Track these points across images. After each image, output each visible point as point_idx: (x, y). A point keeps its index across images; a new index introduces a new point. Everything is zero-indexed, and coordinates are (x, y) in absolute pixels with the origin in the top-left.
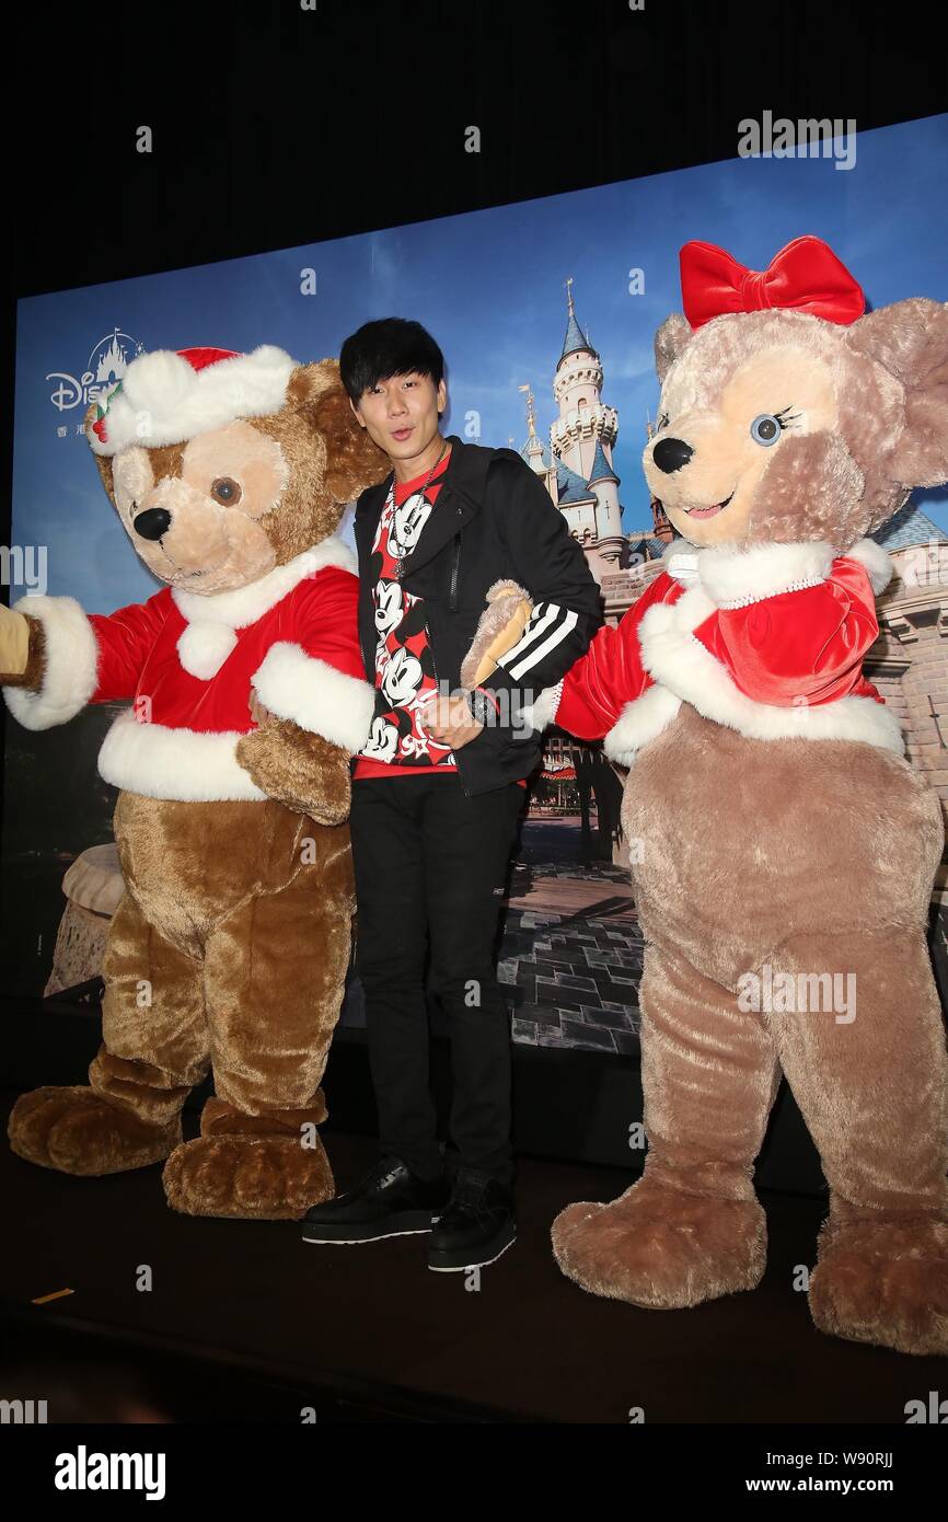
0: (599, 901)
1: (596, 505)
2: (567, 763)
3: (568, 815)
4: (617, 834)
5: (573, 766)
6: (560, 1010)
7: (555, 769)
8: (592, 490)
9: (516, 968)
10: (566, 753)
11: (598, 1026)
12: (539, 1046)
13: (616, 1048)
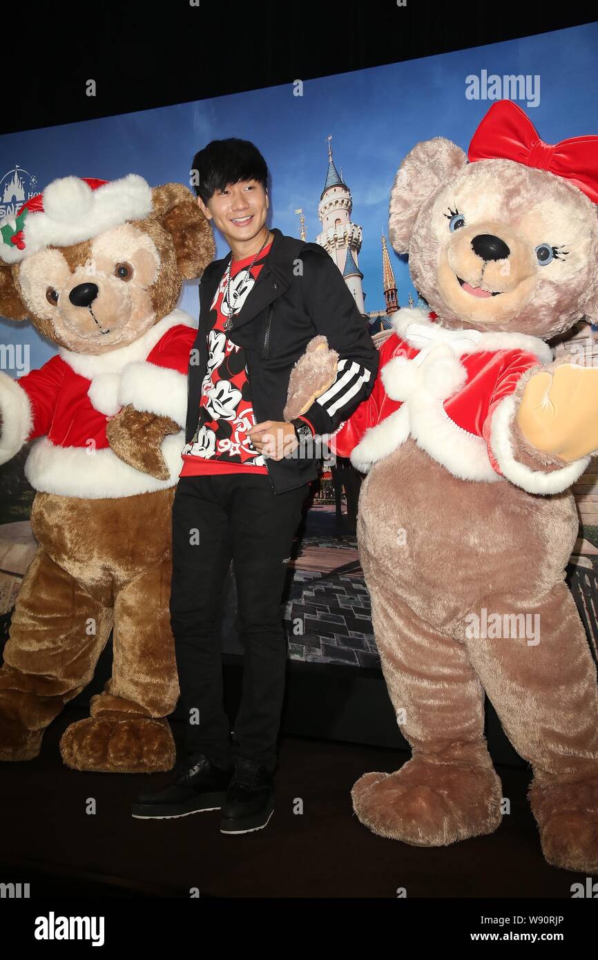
0: (347, 563)
3: (326, 504)
6: (321, 637)
9: (291, 609)
11: (346, 648)
12: (306, 662)
13: (358, 663)
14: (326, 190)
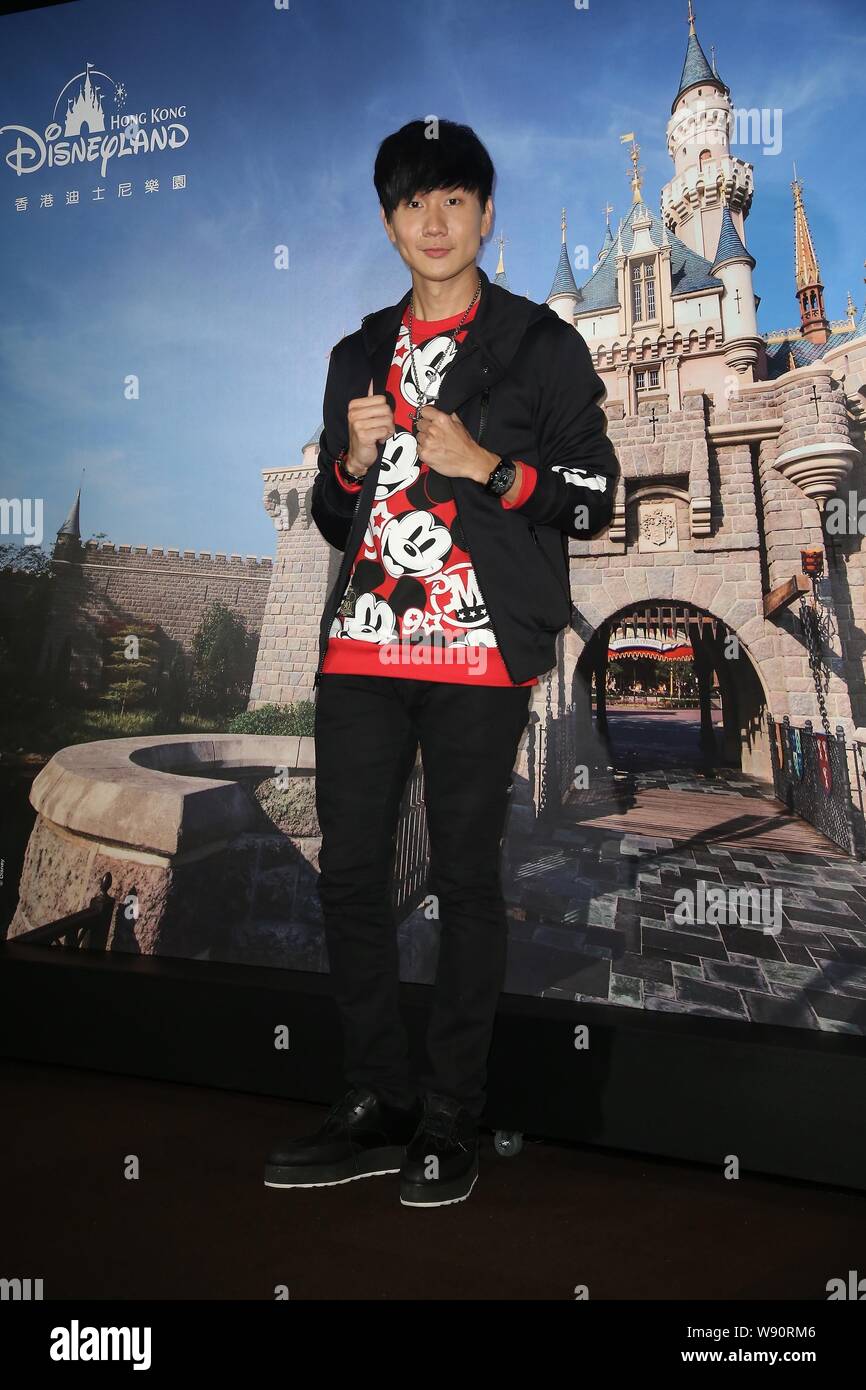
0: (724, 821)
1: (722, 295)
2: (682, 639)
3: (682, 707)
4: (748, 734)
5: (689, 643)
6: (673, 963)
7: (665, 648)
8: (717, 276)
9: (614, 908)
10: (680, 626)
11: (723, 984)
12: (645, 1010)
13: (747, 1015)
14: (682, 93)
